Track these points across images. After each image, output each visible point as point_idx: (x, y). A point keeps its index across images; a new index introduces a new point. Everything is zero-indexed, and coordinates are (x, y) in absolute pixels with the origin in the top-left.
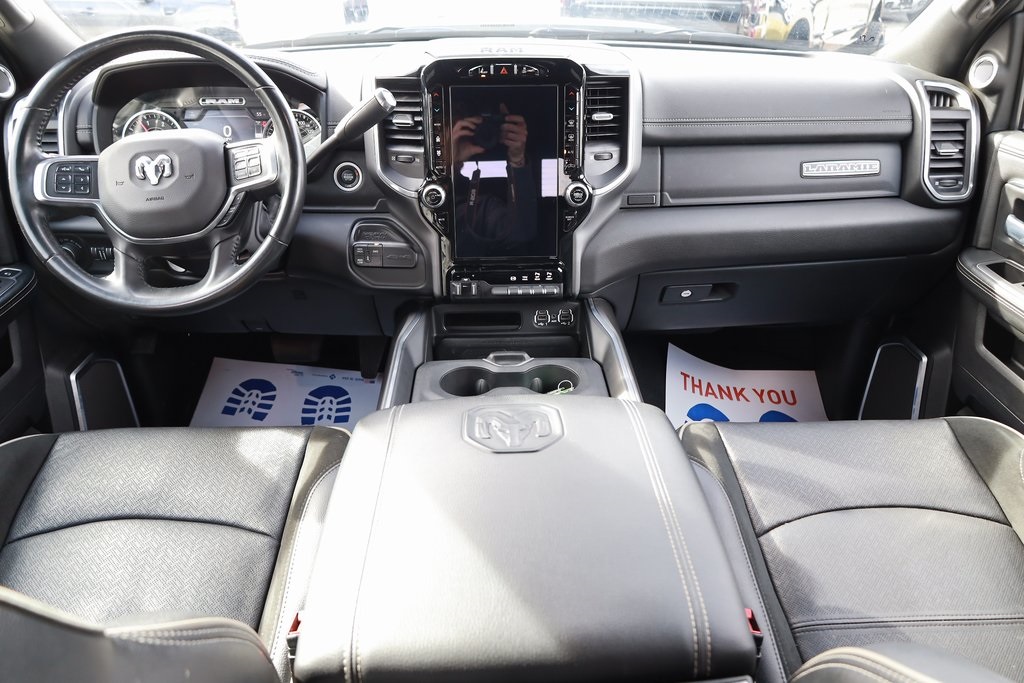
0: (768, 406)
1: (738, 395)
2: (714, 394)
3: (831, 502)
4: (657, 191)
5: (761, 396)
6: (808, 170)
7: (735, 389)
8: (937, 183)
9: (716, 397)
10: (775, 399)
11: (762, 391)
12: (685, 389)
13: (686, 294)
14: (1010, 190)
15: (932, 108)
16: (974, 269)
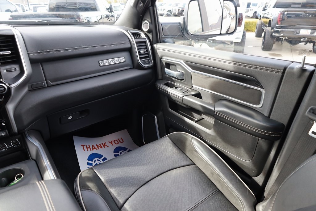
0: (115, 146)
1: (104, 146)
2: (95, 148)
3: (142, 182)
4: (44, 81)
5: (112, 143)
6: (102, 64)
7: (102, 144)
8: (143, 62)
9: (97, 149)
10: (117, 143)
11: (112, 141)
12: (84, 150)
13: (70, 118)
14: (163, 60)
15: (135, 39)
16: (161, 86)
